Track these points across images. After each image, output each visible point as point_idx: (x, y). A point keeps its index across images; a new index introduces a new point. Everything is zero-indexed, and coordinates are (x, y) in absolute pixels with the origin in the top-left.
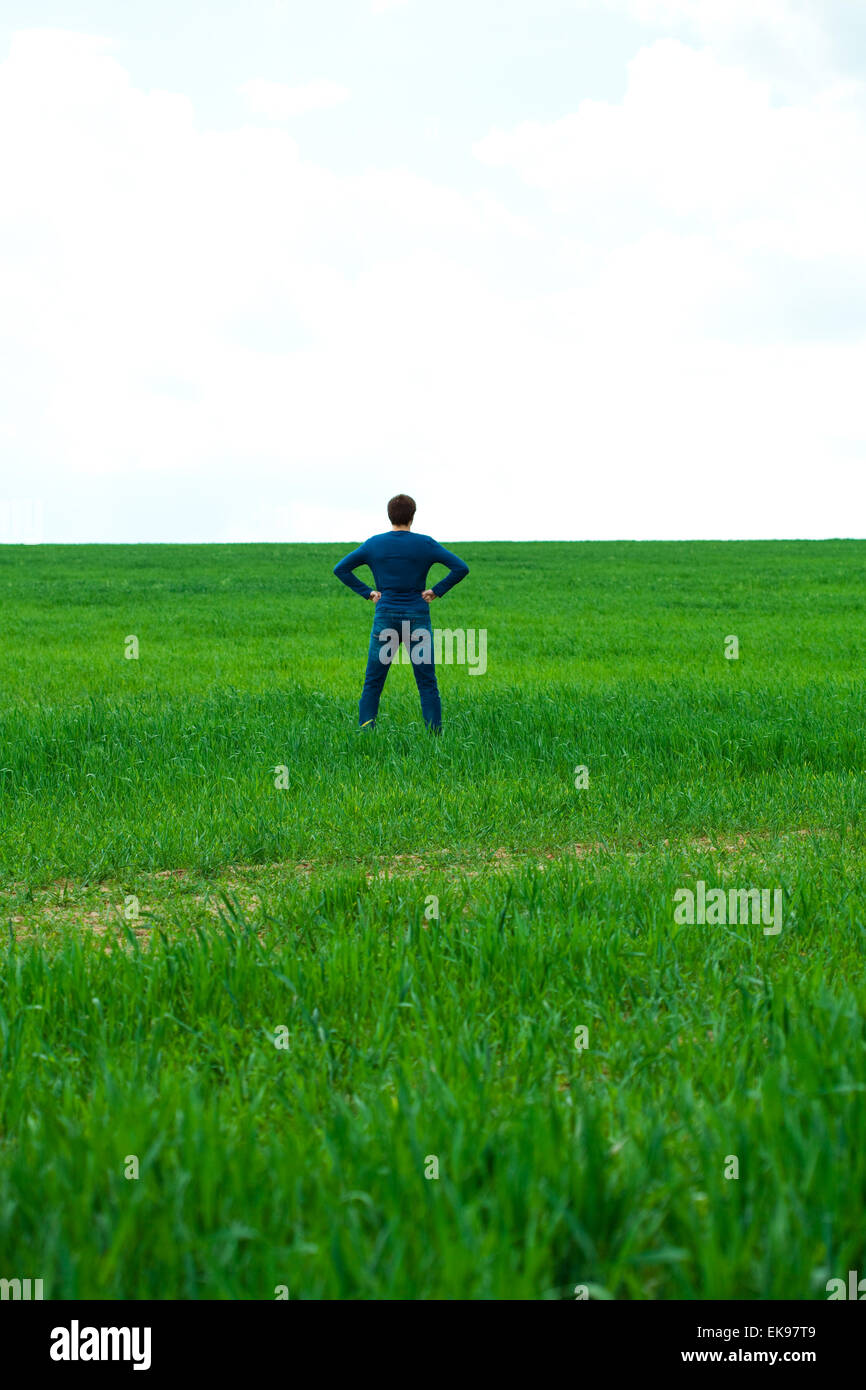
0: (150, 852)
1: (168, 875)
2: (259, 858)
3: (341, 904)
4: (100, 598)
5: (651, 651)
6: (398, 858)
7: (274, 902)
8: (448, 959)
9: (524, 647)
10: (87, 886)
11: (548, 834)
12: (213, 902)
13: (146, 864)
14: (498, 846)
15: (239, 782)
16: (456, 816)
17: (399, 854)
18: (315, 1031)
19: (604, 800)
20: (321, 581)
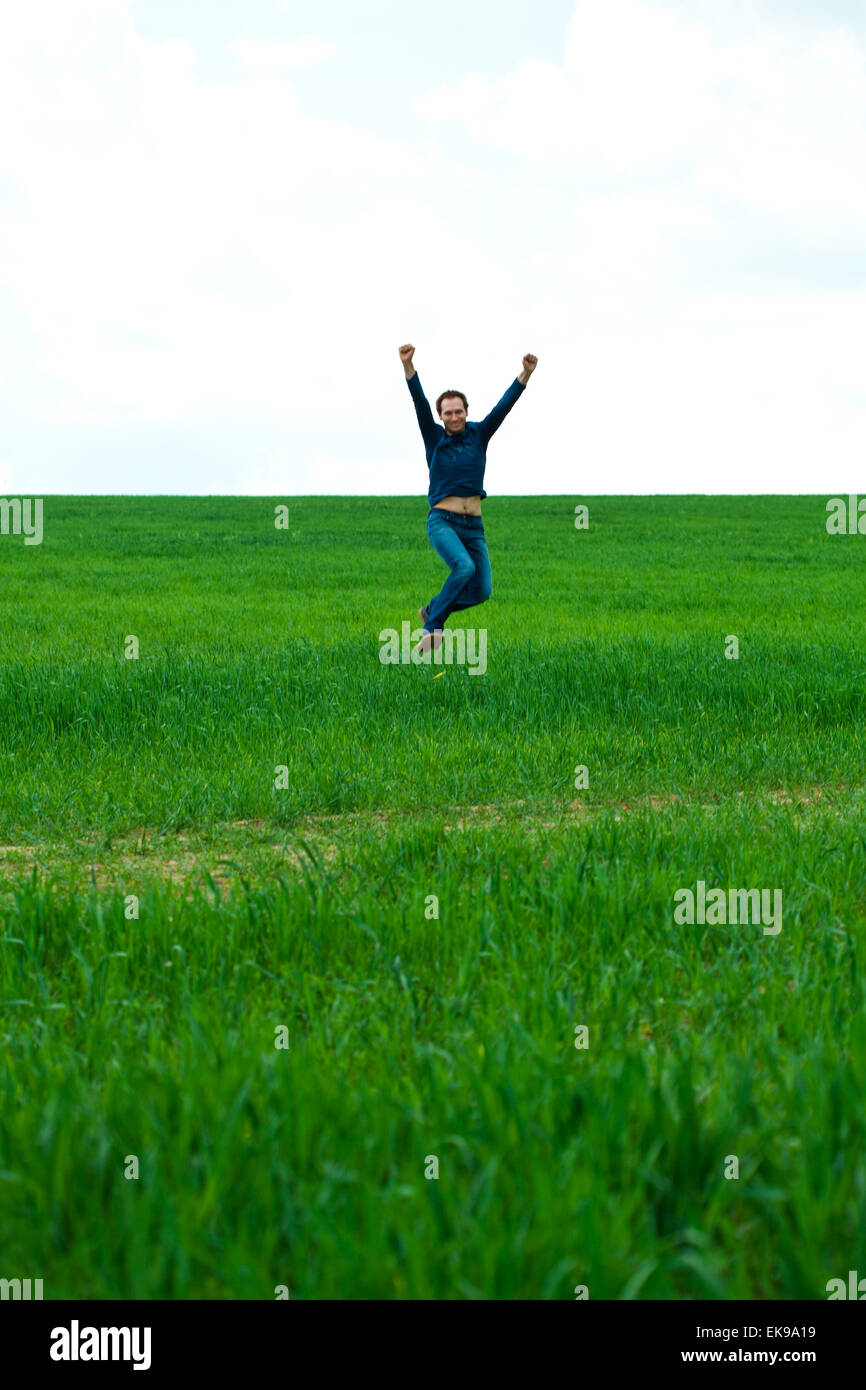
0: (227, 801)
1: (245, 824)
2: (335, 808)
3: (420, 854)
4: (171, 549)
5: (722, 605)
6: (474, 809)
7: (353, 851)
8: (529, 909)
9: (595, 600)
10: (164, 834)
11: (624, 786)
12: (291, 851)
13: (222, 814)
14: (573, 798)
15: (314, 733)
16: (531, 768)
17: (475, 804)
18: (397, 980)
19: (679, 752)
20: (393, 534)
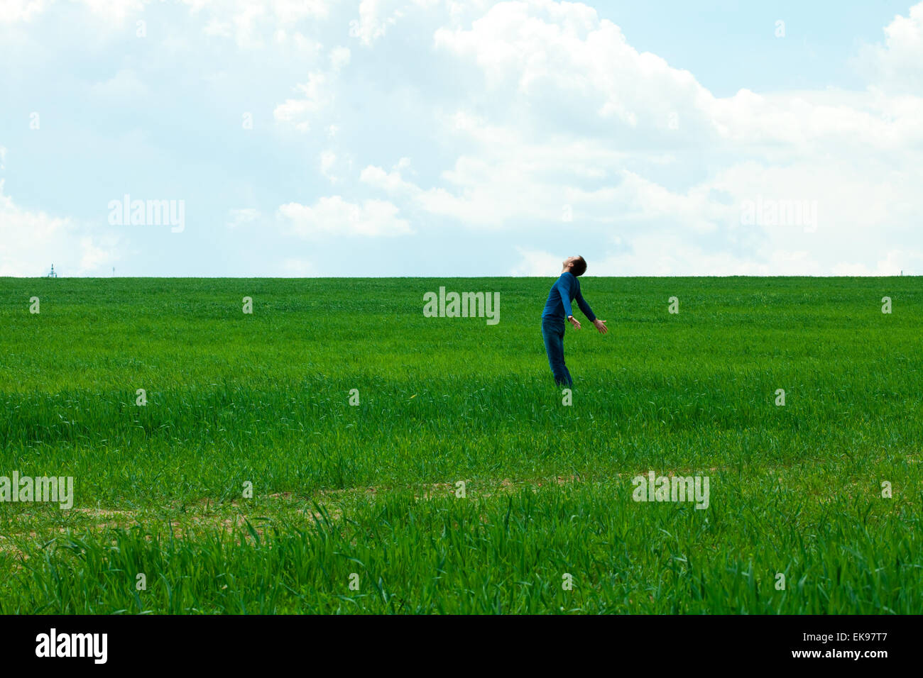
0: (266, 480)
1: (278, 496)
2: (340, 485)
3: (397, 514)
5: (608, 350)
6: (436, 485)
7: (351, 513)
8: (472, 548)
9: (521, 348)
10: (222, 503)
11: (538, 470)
12: (309, 513)
13: (263, 489)
14: (504, 478)
15: (326, 435)
16: (475, 458)
17: (436, 483)
18: (381, 595)
19: (577, 446)
20: (381, 303)
